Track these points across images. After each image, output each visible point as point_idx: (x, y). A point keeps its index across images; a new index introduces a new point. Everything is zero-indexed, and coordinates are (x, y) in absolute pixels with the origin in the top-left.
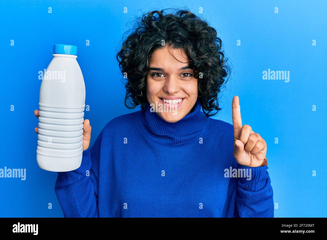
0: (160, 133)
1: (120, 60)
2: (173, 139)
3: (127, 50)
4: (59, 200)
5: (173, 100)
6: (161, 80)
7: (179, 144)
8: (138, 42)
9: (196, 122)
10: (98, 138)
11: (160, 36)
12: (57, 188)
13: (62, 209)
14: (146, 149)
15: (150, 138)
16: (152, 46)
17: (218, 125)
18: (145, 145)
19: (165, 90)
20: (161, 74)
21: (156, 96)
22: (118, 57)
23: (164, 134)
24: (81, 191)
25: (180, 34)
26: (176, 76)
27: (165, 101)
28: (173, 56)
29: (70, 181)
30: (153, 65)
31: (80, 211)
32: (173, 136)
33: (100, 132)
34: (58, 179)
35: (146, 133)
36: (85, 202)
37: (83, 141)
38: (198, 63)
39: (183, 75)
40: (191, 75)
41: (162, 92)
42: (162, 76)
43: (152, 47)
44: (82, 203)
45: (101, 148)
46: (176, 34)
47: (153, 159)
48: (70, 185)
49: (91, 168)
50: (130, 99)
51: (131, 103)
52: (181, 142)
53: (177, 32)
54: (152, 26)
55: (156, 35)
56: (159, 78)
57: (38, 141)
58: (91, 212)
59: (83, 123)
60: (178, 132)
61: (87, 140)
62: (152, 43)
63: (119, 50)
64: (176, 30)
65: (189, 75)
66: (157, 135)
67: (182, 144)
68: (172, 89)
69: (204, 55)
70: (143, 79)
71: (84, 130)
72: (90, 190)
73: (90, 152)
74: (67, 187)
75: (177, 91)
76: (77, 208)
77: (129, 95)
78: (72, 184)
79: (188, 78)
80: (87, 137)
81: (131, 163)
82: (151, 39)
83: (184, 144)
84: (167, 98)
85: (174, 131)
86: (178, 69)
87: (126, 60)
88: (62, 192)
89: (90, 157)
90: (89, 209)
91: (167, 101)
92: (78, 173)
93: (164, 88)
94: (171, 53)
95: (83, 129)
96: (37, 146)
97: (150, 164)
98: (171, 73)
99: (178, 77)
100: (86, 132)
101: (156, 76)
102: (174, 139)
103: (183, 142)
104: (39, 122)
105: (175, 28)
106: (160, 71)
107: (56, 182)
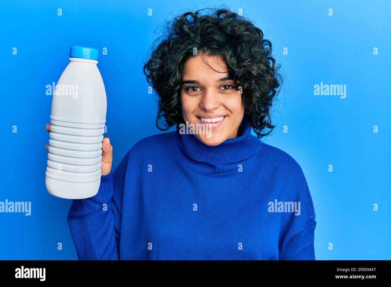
0: (200, 159)
1: (148, 72)
2: (214, 167)
3: (156, 62)
4: (71, 232)
5: (212, 119)
6: (197, 95)
7: (221, 174)
8: (168, 50)
9: (245, 148)
10: (123, 161)
11: (193, 43)
12: (70, 218)
13: (74, 242)
14: (181, 177)
15: (187, 164)
16: (183, 54)
17: (273, 153)
18: (181, 172)
19: (202, 107)
20: (197, 88)
21: (192, 114)
22: (146, 70)
23: (204, 160)
24: (98, 224)
25: (216, 38)
26: (215, 89)
27: (203, 120)
28: (208, 65)
29: (86, 211)
30: (187, 78)
31: (95, 248)
32: (214, 164)
33: (125, 154)
34: (72, 206)
35: (182, 158)
36: (102, 237)
37: (102, 163)
38: (239, 72)
39: (224, 88)
40: (233, 87)
41: (199, 109)
42: (199, 89)
43: (184, 57)
44: (99, 238)
45: (127, 173)
46: (211, 38)
47: (190, 190)
48: (86, 215)
49: (112, 197)
50: (163, 119)
51: (164, 123)
52: (224, 172)
53: (213, 35)
54: (183, 30)
55: (188, 41)
56: (194, 93)
57: (48, 161)
58: (108, 249)
59: (102, 142)
60: (221, 158)
61: (108, 163)
62: (183, 51)
63: (146, 61)
64: (212, 34)
65: (230, 87)
66: (196, 161)
67: (225, 174)
68: (209, 105)
69: (245, 62)
70: (176, 95)
71: (103, 151)
72: (109, 223)
73: (112, 177)
74: (81, 217)
75: (216, 106)
76: (91, 244)
77: (161, 115)
78: (88, 215)
79: (229, 91)
80: (107, 159)
81: (163, 194)
82: (183, 46)
83: (228, 175)
84: (205, 116)
85: (217, 158)
86: (216, 81)
87: (154, 73)
88: (75, 223)
89: (112, 184)
90: (106, 246)
91: (205, 120)
92: (95, 202)
93: (201, 104)
94: (205, 61)
95: (102, 149)
96: (46, 168)
97: (186, 196)
98: (207, 85)
99: (216, 90)
100: (106, 153)
101: (192, 91)
102: (216, 168)
103: (226, 172)
104: (50, 138)
105: (211, 31)
106: (195, 84)
107: (70, 210)
